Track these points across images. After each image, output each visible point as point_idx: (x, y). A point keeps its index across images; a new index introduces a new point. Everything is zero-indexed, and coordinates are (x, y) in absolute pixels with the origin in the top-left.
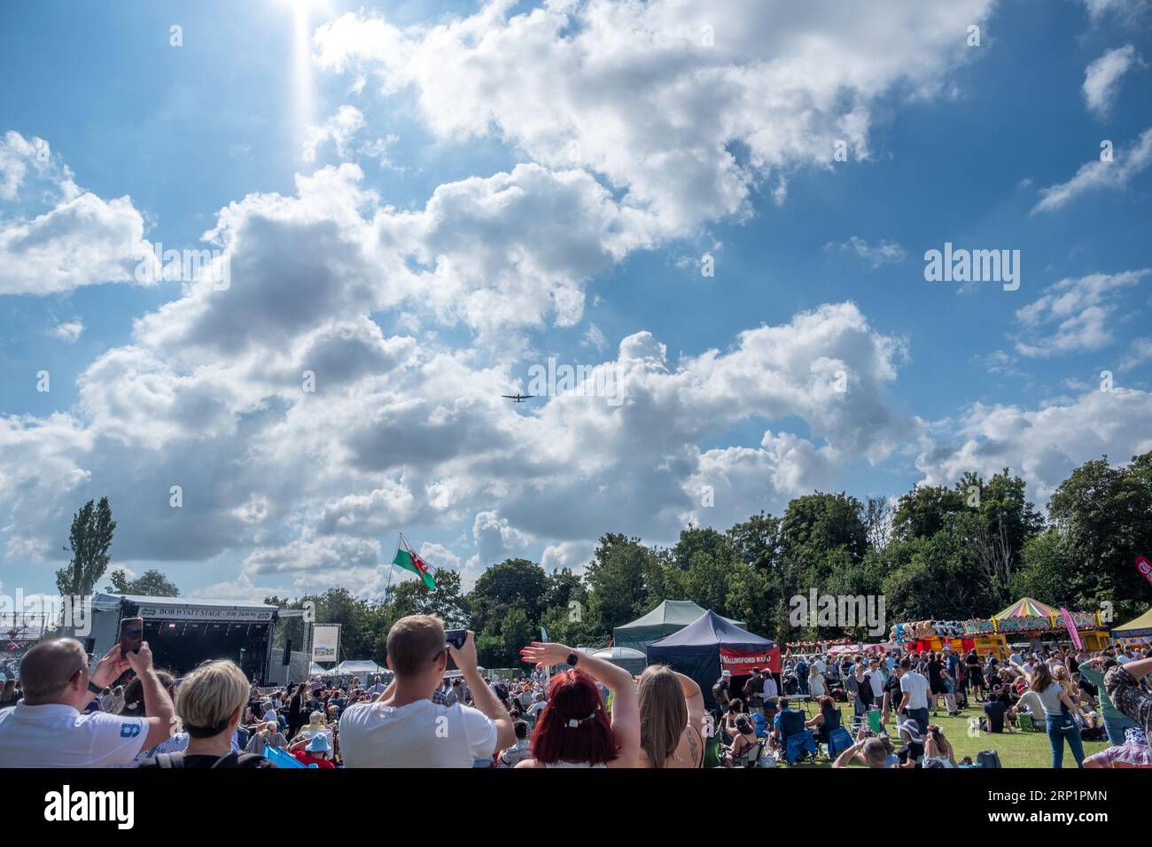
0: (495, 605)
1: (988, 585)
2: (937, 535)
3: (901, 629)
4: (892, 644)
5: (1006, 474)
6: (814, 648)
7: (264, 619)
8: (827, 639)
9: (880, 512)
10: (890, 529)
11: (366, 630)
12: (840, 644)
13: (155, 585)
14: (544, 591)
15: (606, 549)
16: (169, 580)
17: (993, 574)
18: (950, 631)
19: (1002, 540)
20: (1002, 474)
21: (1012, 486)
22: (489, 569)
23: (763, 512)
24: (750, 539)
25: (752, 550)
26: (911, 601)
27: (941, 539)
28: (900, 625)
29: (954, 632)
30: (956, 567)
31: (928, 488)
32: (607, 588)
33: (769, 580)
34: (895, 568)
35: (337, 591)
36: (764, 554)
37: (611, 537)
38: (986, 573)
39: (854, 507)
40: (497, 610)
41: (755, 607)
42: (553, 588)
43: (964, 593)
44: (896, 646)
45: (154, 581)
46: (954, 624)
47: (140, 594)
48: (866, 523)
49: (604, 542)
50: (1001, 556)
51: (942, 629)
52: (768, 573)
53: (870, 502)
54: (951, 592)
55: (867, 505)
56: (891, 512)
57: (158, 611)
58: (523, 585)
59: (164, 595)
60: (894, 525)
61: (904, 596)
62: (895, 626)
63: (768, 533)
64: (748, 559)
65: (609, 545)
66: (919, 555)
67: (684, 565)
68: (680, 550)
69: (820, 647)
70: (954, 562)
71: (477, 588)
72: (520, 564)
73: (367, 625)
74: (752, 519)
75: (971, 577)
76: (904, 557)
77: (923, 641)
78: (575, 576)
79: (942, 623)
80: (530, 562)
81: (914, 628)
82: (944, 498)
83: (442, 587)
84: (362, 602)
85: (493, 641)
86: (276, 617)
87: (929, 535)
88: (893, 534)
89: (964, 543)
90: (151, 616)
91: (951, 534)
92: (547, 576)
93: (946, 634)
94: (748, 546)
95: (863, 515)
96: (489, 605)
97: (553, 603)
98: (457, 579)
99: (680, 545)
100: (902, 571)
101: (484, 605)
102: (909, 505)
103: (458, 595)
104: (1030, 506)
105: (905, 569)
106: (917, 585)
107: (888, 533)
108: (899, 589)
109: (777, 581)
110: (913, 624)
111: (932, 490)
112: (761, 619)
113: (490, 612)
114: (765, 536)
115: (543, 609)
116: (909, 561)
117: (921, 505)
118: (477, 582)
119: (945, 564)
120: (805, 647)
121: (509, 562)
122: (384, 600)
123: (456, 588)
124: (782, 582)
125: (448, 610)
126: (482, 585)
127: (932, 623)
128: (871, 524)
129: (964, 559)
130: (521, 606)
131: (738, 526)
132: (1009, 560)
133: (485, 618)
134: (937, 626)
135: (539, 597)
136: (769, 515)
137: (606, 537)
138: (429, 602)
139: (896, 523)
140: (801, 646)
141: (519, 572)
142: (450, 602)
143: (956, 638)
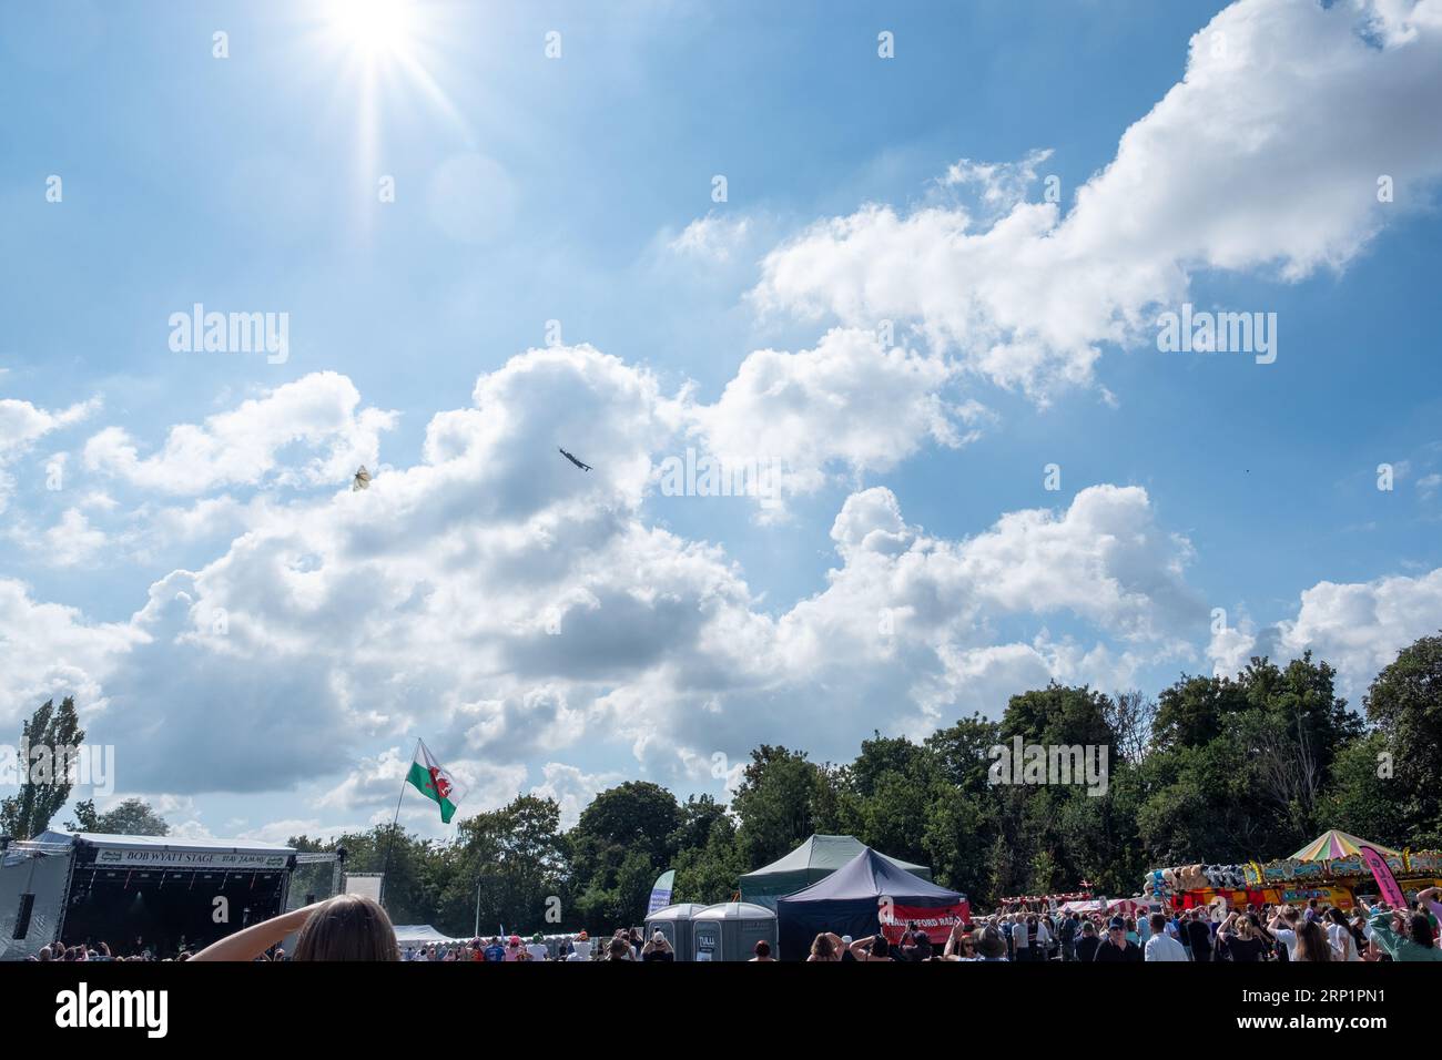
0: (608, 846)
1: (1285, 813)
2: (1213, 743)
3: (1159, 876)
4: (1147, 899)
5: (1307, 659)
6: (1040, 904)
7: (276, 866)
8: (1059, 893)
9: (1135, 712)
10: (1149, 736)
11: (427, 882)
12: (1076, 900)
13: (136, 820)
14: (675, 826)
15: (760, 766)
16: (155, 812)
17: (1292, 798)
18: (1228, 880)
19: (1302, 749)
20: (1302, 658)
21: (1316, 675)
22: (599, 795)
23: (977, 714)
24: (956, 752)
25: (960, 767)
26: (1178, 837)
27: (1219, 750)
28: (1158, 871)
29: (1234, 881)
30: (1240, 790)
31: (1202, 678)
32: (759, 822)
33: (982, 810)
34: (1155, 790)
35: (388, 827)
36: (977, 772)
37: (766, 750)
38: (1283, 796)
39: (1100, 706)
40: (610, 853)
41: (962, 846)
42: (688, 822)
43: (1251, 825)
44: (1153, 901)
45: (134, 813)
46: (1233, 870)
47: (113, 832)
48: (1117, 728)
49: (756, 756)
50: (1302, 773)
51: (1216, 877)
52: (981, 800)
53: (1122, 699)
54: (1234, 825)
55: (1117, 704)
56: (1151, 712)
57: (125, 855)
58: (647, 819)
59: (147, 834)
60: (1154, 731)
61: (1168, 831)
62: (1151, 873)
63: (982, 743)
64: (954, 780)
65: (764, 761)
66: (1189, 772)
67: (867, 787)
68: (861, 766)
69: (1047, 902)
70: (1237, 782)
71: (582, 823)
72: (643, 789)
73: (428, 877)
74: (959, 723)
75: (1260, 804)
76: (1168, 775)
77: (1192, 894)
78: (717, 806)
79: (1217, 869)
80: (657, 786)
81: (1178, 875)
82: (1223, 691)
83: (534, 821)
84: (425, 843)
85: (604, 896)
86: (292, 863)
87: (1203, 743)
88: (1152, 743)
89: (1251, 756)
90: (114, 863)
91: (1233, 743)
92: (680, 805)
93: (1222, 884)
94: (954, 762)
95: (1112, 718)
96: (598, 846)
97: (687, 844)
98: (555, 811)
99: (860, 760)
100: (1165, 794)
101: (591, 847)
102: (1173, 700)
103: (556, 833)
104: (1342, 703)
105: (1167, 792)
106: (1185, 815)
107: (1145, 743)
108: (1162, 820)
109: (993, 810)
110: (1176, 869)
111: (1206, 680)
112: (971, 865)
113: (600, 857)
114: (978, 747)
115: (673, 851)
116: (1175, 781)
117: (1191, 701)
118: (582, 814)
119: (1226, 784)
120: (1027, 904)
121: (627, 785)
122: (454, 840)
123: (554, 823)
124: (1001, 812)
125: (541, 854)
126: (589, 818)
127: (1203, 868)
128: (1123, 730)
129: (1253, 777)
130: (644, 848)
131: (941, 732)
132: (1314, 777)
133: (594, 863)
134: (1210, 872)
135: (669, 834)
136: (985, 719)
137: (759, 750)
138: (516, 841)
139: (1157, 727)
140: (1023, 902)
141: (641, 800)
142: (544, 842)
143: (1238, 890)
